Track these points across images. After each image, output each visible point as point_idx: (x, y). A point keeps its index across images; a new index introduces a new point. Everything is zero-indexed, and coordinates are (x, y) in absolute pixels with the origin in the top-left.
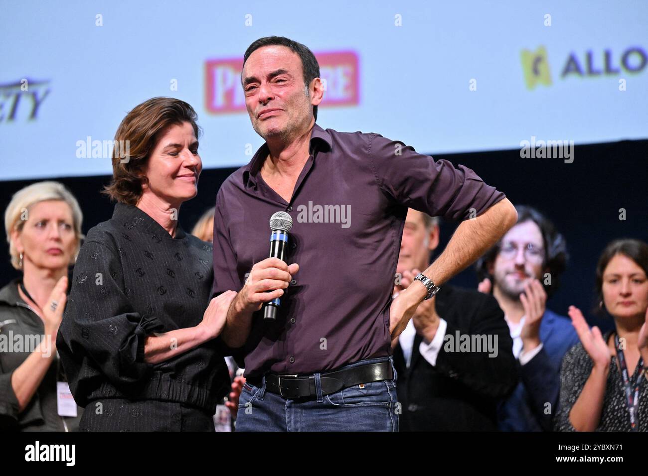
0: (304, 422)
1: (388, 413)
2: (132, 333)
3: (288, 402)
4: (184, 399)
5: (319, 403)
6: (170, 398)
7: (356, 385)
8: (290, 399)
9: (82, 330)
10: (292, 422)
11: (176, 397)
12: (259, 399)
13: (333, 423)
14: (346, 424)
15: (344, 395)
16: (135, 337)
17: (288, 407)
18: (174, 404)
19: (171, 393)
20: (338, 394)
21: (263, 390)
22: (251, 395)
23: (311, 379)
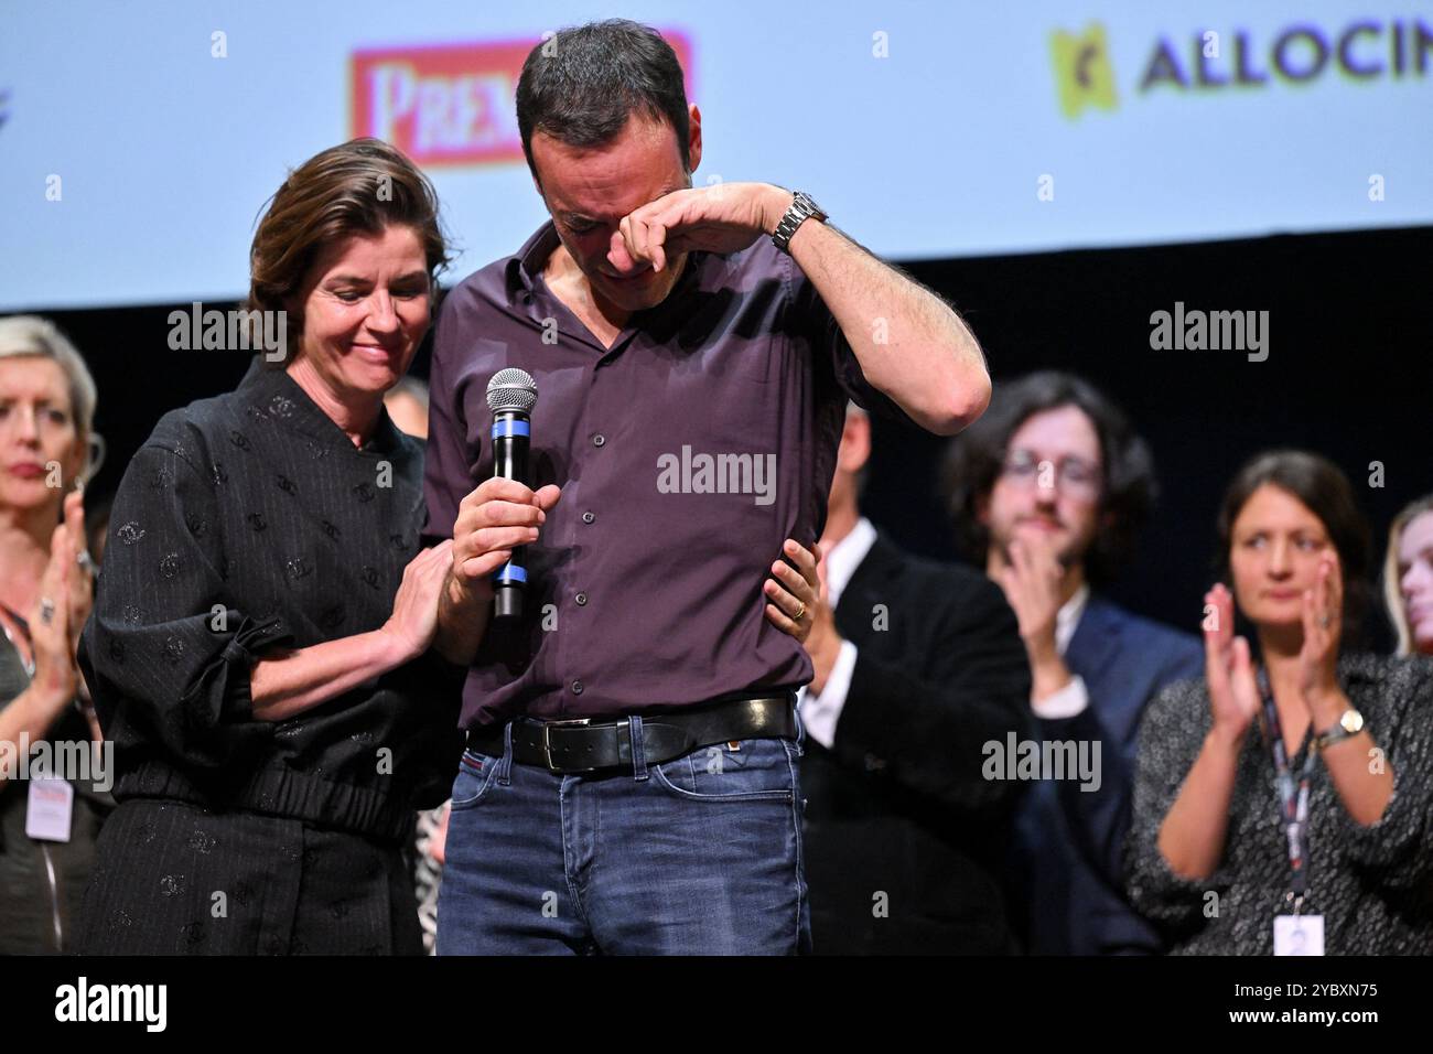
0: (603, 831)
1: (788, 815)
2: (215, 656)
3: (565, 784)
4: (312, 811)
5: (638, 781)
6: (280, 809)
7: (721, 743)
8: (573, 775)
9: (112, 643)
10: (576, 831)
11: (294, 808)
12: (501, 784)
13: (668, 837)
14: (697, 841)
15: (697, 765)
16: (221, 666)
17: (568, 795)
18: (287, 822)
19: (283, 798)
20: (682, 762)
21: (507, 760)
22: (479, 778)
23: (622, 727)
